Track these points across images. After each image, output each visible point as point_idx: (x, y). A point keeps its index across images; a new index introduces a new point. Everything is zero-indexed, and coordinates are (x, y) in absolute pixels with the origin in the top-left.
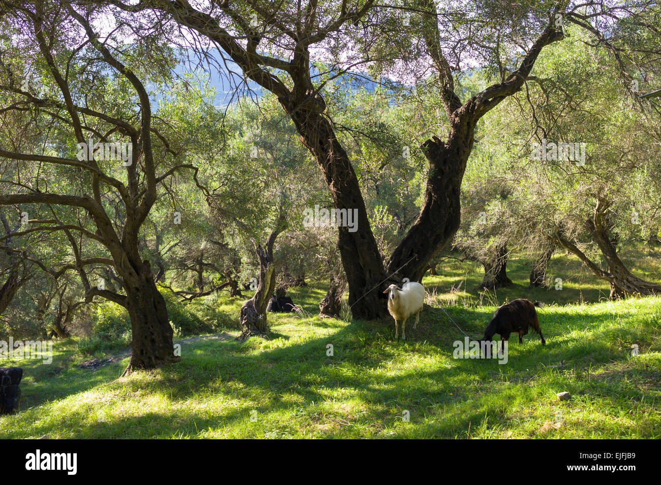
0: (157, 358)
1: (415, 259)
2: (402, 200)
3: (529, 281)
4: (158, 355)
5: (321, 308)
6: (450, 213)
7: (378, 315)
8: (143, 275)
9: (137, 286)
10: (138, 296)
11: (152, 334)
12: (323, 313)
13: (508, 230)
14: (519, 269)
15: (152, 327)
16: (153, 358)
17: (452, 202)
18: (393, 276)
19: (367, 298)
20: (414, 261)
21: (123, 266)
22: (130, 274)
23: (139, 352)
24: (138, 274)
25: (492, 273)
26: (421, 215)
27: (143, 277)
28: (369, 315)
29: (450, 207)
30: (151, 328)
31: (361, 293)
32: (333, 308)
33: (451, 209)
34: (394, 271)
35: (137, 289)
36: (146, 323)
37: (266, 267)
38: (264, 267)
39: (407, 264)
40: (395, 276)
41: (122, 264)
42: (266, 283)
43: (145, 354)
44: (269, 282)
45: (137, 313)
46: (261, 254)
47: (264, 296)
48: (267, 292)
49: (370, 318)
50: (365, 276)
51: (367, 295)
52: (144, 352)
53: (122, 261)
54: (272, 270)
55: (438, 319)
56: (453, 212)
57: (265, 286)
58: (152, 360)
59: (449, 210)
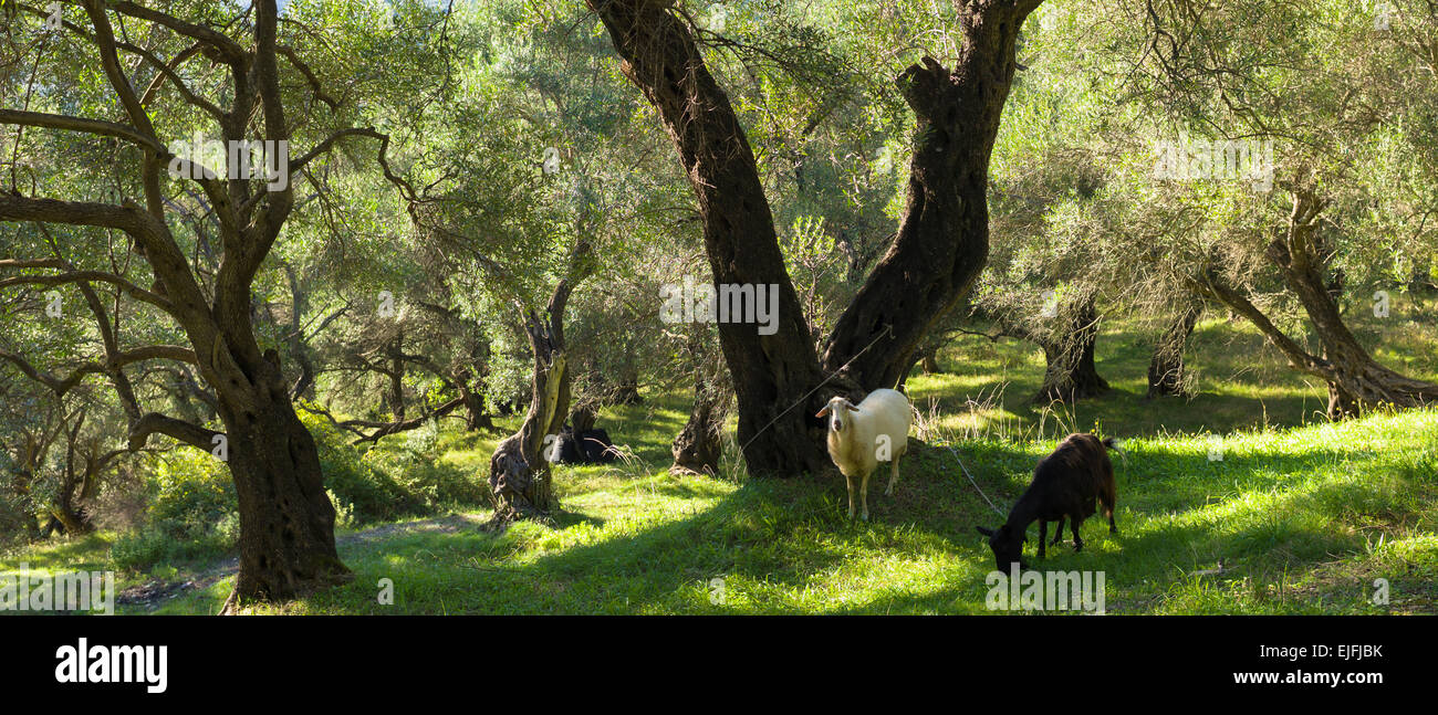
0: (297, 574)
1: (888, 336)
2: (857, 203)
3: (1146, 381)
4: (300, 569)
5: (677, 453)
6: (964, 230)
7: (805, 466)
8: (263, 384)
9: (250, 409)
10: (253, 432)
11: (286, 519)
12: (680, 463)
13: (1097, 266)
14: (1125, 355)
15: (286, 503)
16: (289, 575)
17: (968, 205)
18: (838, 377)
19: (780, 428)
20: (886, 340)
21: (215, 363)
22: (234, 382)
23: (255, 562)
24: (252, 381)
25: (1063, 364)
26: (898, 237)
27: (265, 389)
28: (784, 467)
29: (964, 218)
30: (283, 505)
31: (766, 417)
32: (703, 451)
33: (968, 221)
34: (840, 366)
35: (250, 416)
36: (272, 494)
37: (548, 362)
38: (543, 362)
39: (869, 348)
40: (842, 376)
41: (215, 359)
42: (548, 399)
43: (269, 567)
44: (556, 397)
45: (250, 472)
46: (536, 332)
47: (544, 428)
48: (550, 420)
49: (787, 473)
50: (775, 377)
51: (779, 421)
52: (268, 562)
53: (215, 353)
54: (561, 368)
55: (942, 473)
56: (972, 227)
57: (547, 405)
58: (286, 582)
59: (962, 224)
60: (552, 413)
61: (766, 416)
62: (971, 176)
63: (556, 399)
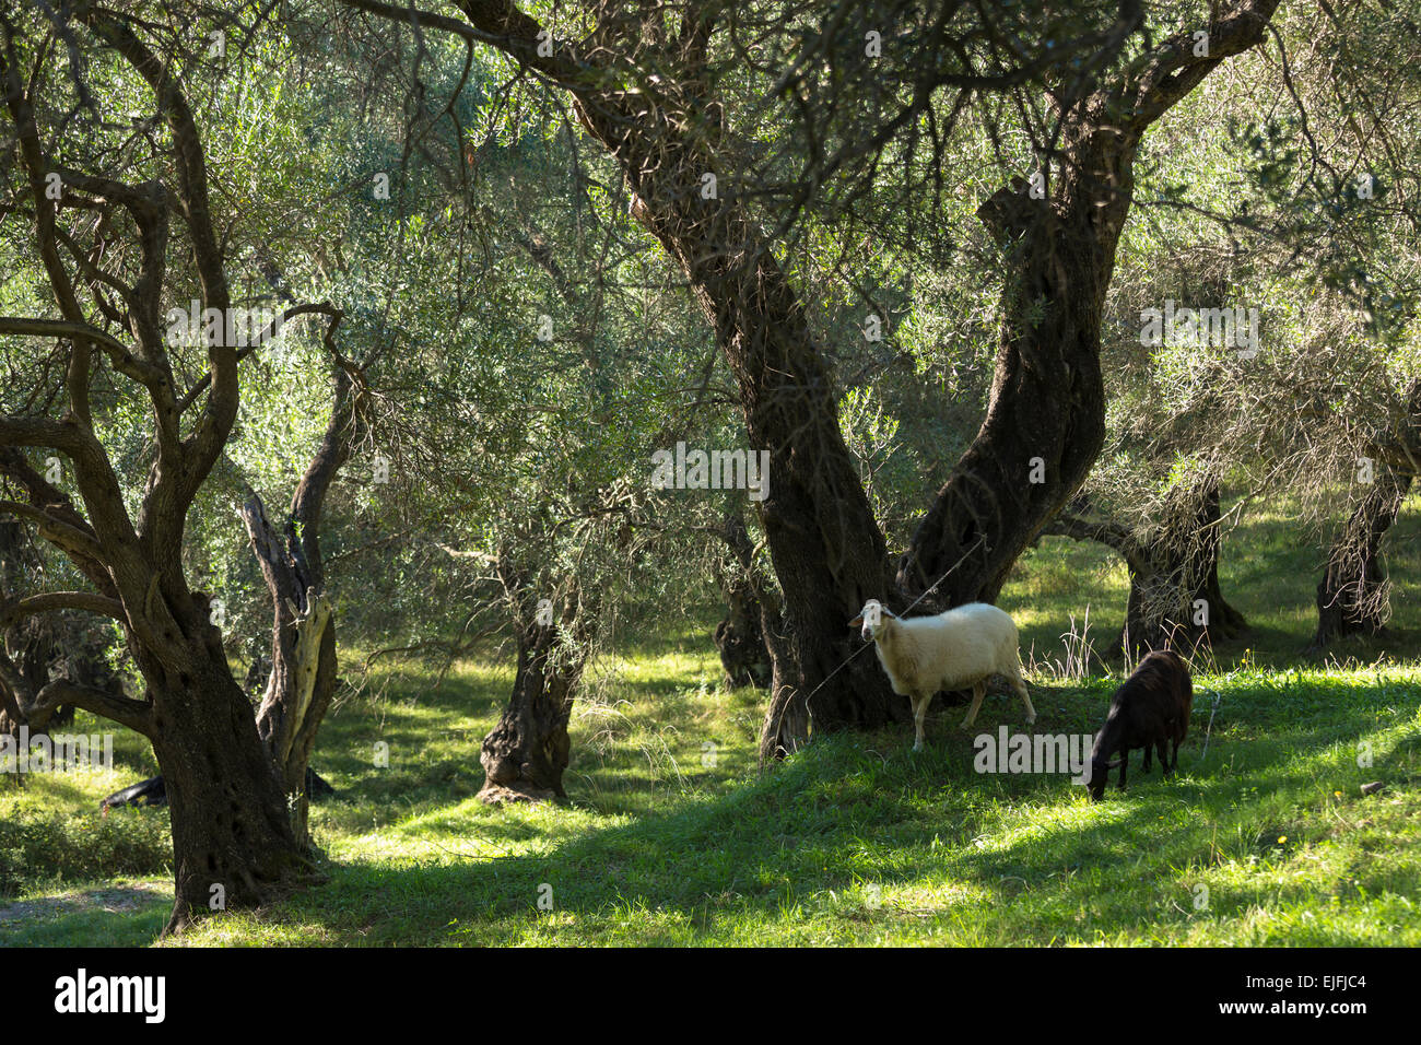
0: (257, 876)
1: (981, 546)
2: (953, 386)
4: (260, 869)
5: (489, 763)
6: (1074, 407)
7: (891, 717)
8: (199, 637)
9: (186, 669)
10: (189, 699)
11: (236, 808)
12: (499, 781)
13: (1233, 430)
15: (234, 788)
16: (248, 878)
17: (1078, 373)
18: (923, 602)
19: (856, 669)
20: (979, 553)
21: (148, 612)
22: (168, 635)
23: (204, 863)
24: (186, 636)
26: (989, 418)
27: (201, 643)
28: (861, 718)
29: (1073, 391)
30: (231, 790)
31: (837, 656)
33: (1078, 395)
34: (923, 588)
35: (185, 679)
36: (216, 778)
37: (301, 606)
38: (292, 608)
39: (958, 565)
40: (928, 602)
41: (148, 607)
42: (301, 671)
43: (220, 868)
44: (315, 668)
45: (190, 749)
46: (275, 557)
47: (295, 721)
48: (305, 706)
49: (867, 725)
50: (846, 605)
51: (855, 660)
52: (218, 862)
53: (149, 599)
54: (323, 617)
55: (1062, 717)
56: (1083, 404)
57: (300, 681)
58: (244, 883)
59: (1071, 400)
60: (308, 696)
61: (837, 654)
62: (1081, 336)
63: (315, 671)
